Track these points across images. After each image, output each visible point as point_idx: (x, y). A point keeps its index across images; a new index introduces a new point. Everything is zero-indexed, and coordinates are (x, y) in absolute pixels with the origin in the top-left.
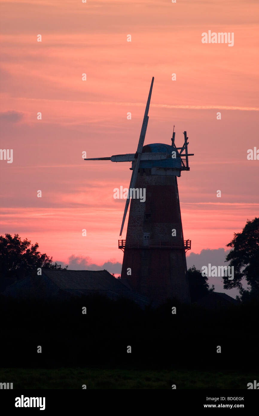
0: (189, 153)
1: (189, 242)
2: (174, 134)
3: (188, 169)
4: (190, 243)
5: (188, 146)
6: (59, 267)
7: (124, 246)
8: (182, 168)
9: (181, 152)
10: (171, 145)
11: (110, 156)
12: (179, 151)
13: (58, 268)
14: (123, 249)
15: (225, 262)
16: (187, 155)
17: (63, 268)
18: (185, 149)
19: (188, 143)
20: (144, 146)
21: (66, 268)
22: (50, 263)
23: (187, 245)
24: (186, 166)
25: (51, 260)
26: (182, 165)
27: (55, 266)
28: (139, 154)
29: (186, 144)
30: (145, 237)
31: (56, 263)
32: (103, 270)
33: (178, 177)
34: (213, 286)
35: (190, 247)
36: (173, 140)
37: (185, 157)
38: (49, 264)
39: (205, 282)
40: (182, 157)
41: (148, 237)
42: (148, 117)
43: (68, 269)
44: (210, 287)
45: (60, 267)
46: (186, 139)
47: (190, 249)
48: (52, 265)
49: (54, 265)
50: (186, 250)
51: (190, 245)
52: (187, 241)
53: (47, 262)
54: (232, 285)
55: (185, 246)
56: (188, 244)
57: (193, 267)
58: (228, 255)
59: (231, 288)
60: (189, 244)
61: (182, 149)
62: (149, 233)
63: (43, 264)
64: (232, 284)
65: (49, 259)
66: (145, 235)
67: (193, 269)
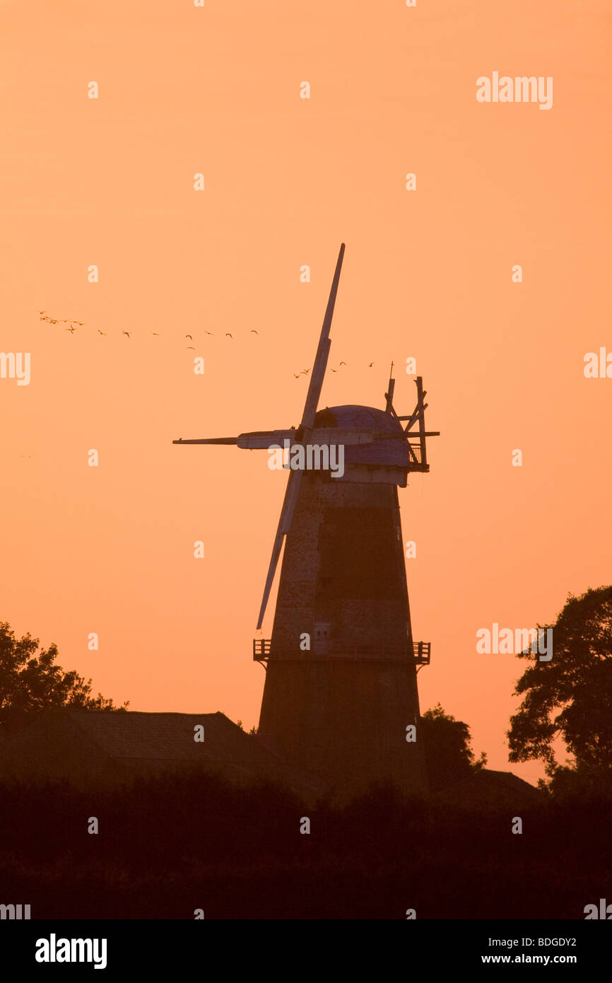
0: (427, 430)
1: (427, 646)
2: (392, 382)
3: (424, 467)
4: (429, 649)
5: (426, 412)
6: (108, 704)
7: (267, 655)
8: (411, 466)
9: (409, 426)
10: (384, 409)
11: (236, 435)
12: (404, 424)
13: (105, 706)
14: (265, 661)
15: (513, 695)
16: (423, 434)
17: (118, 707)
18: (418, 421)
19: (427, 405)
20: (318, 410)
21: (124, 706)
22: (87, 695)
23: (420, 652)
24: (420, 461)
25: (89, 687)
26: (411, 460)
27: (99, 702)
28: (306, 430)
29: (421, 407)
30: (319, 633)
31: (99, 694)
32: (215, 712)
33: (401, 486)
34: (484, 755)
35: (428, 660)
36: (389, 397)
37: (417, 440)
38: (82, 696)
39: (465, 745)
40: (411, 440)
41: (325, 633)
42: (330, 341)
43: (130, 709)
44: (476, 758)
45: (111, 705)
46: (421, 394)
47: (428, 664)
48: (91, 699)
49: (96, 699)
50: (418, 667)
51: (429, 653)
52: (421, 644)
53: (80, 691)
54: (530, 753)
55: (416, 655)
56: (424, 651)
57: (438, 708)
58: (520, 678)
59: (526, 759)
60: (427, 651)
61: (411, 419)
62: (328, 624)
63: (69, 697)
64: (530, 749)
65: (83, 685)
66: (317, 630)
67: (436, 712)
